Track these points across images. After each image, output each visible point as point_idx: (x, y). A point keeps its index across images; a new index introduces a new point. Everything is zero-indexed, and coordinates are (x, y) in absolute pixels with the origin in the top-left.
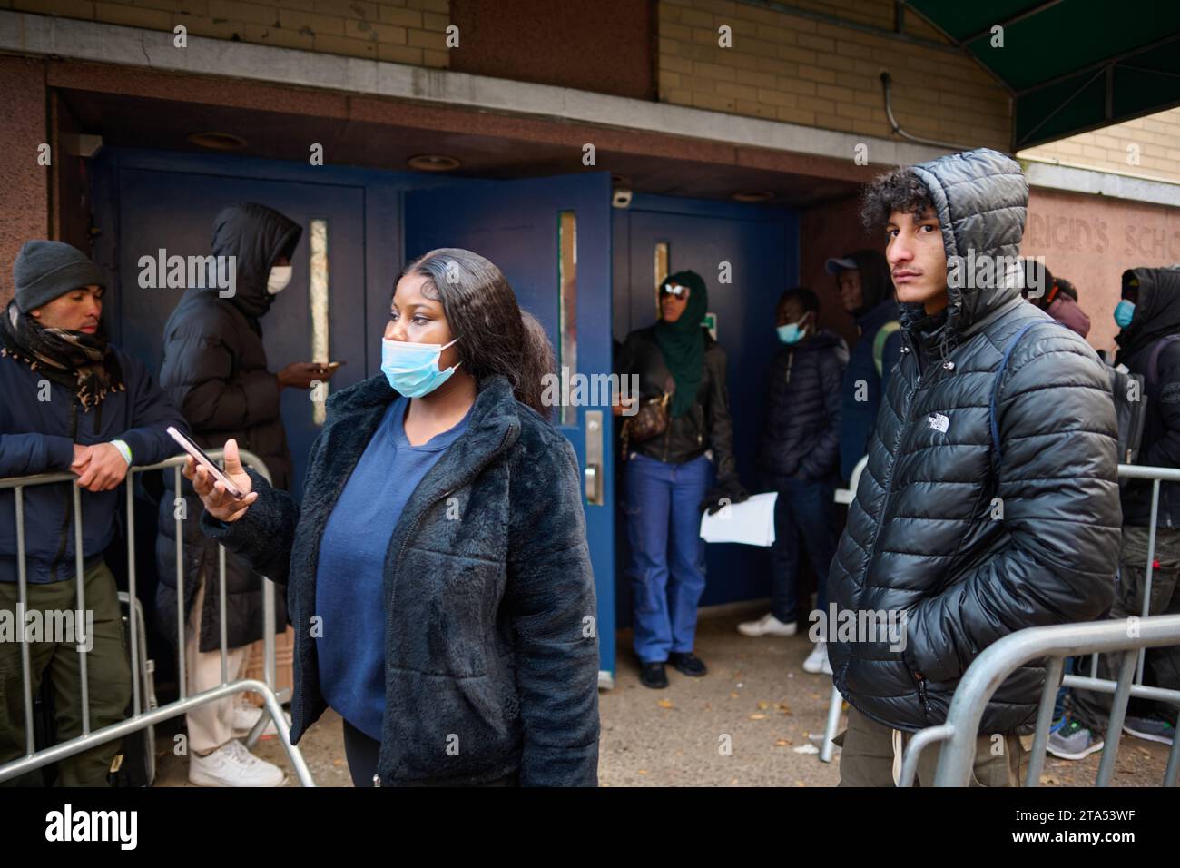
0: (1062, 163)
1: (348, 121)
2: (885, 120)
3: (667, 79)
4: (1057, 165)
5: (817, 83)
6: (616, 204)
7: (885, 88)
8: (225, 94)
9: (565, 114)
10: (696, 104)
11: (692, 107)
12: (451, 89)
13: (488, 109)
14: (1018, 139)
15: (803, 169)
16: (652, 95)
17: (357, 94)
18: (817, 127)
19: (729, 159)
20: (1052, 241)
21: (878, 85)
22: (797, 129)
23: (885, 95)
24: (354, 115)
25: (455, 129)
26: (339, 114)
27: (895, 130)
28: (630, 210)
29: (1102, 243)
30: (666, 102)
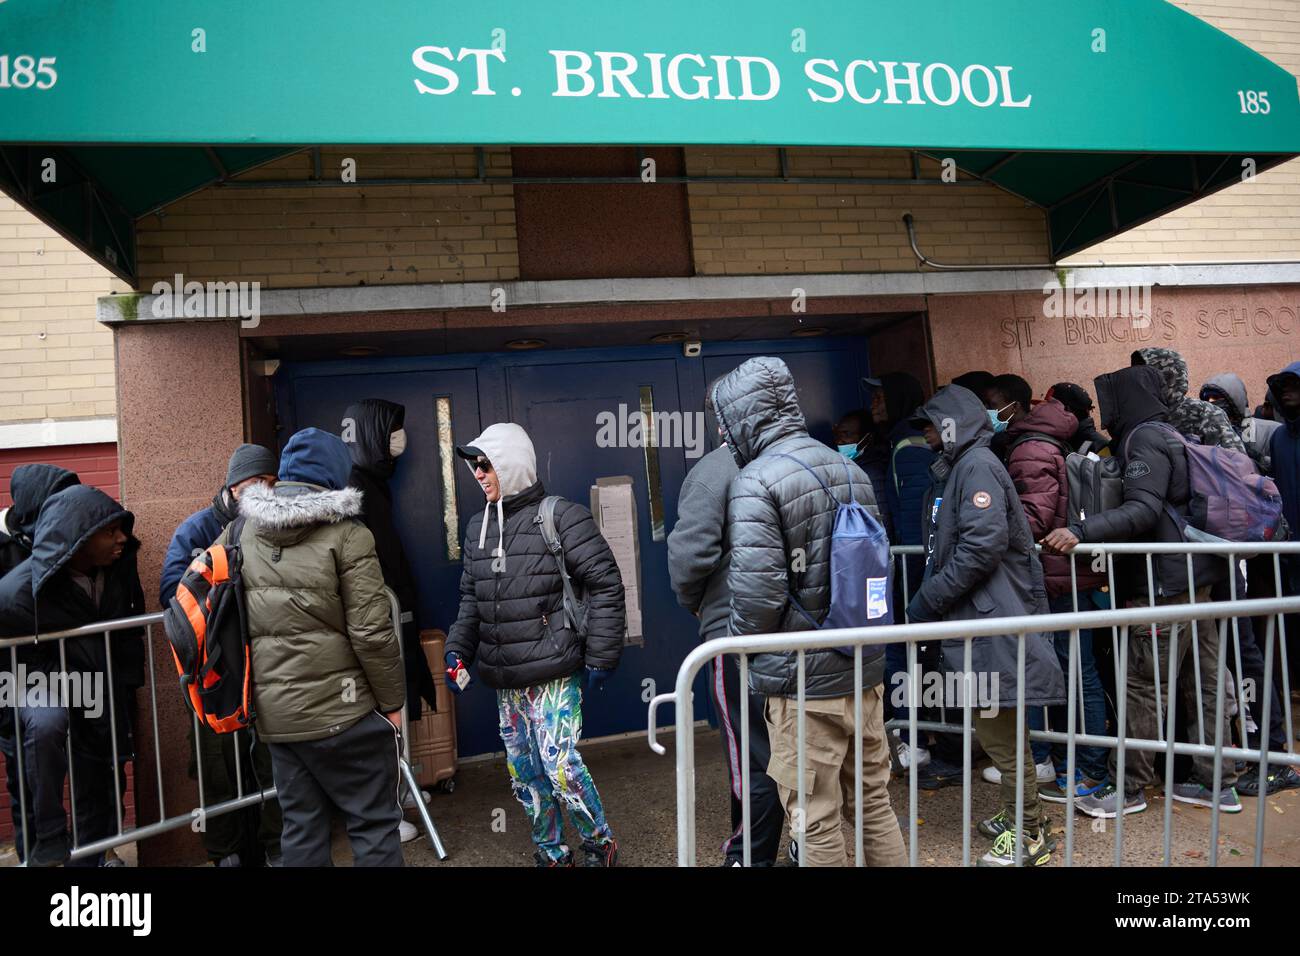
0: (1107, 263)
1: (446, 329)
2: (912, 255)
3: (701, 256)
4: (1103, 266)
5: (840, 235)
6: (688, 354)
7: (908, 229)
8: (357, 324)
9: (614, 299)
10: (728, 272)
11: (726, 275)
12: (522, 294)
13: (551, 304)
14: (1055, 250)
15: (836, 310)
16: (690, 272)
17: (450, 309)
18: (843, 273)
19: (764, 312)
20: (1108, 337)
21: (902, 227)
22: (823, 277)
23: (909, 234)
24: (450, 325)
25: (527, 323)
26: (439, 326)
27: (923, 262)
28: (704, 357)
29: (1169, 331)
30: (702, 275)
